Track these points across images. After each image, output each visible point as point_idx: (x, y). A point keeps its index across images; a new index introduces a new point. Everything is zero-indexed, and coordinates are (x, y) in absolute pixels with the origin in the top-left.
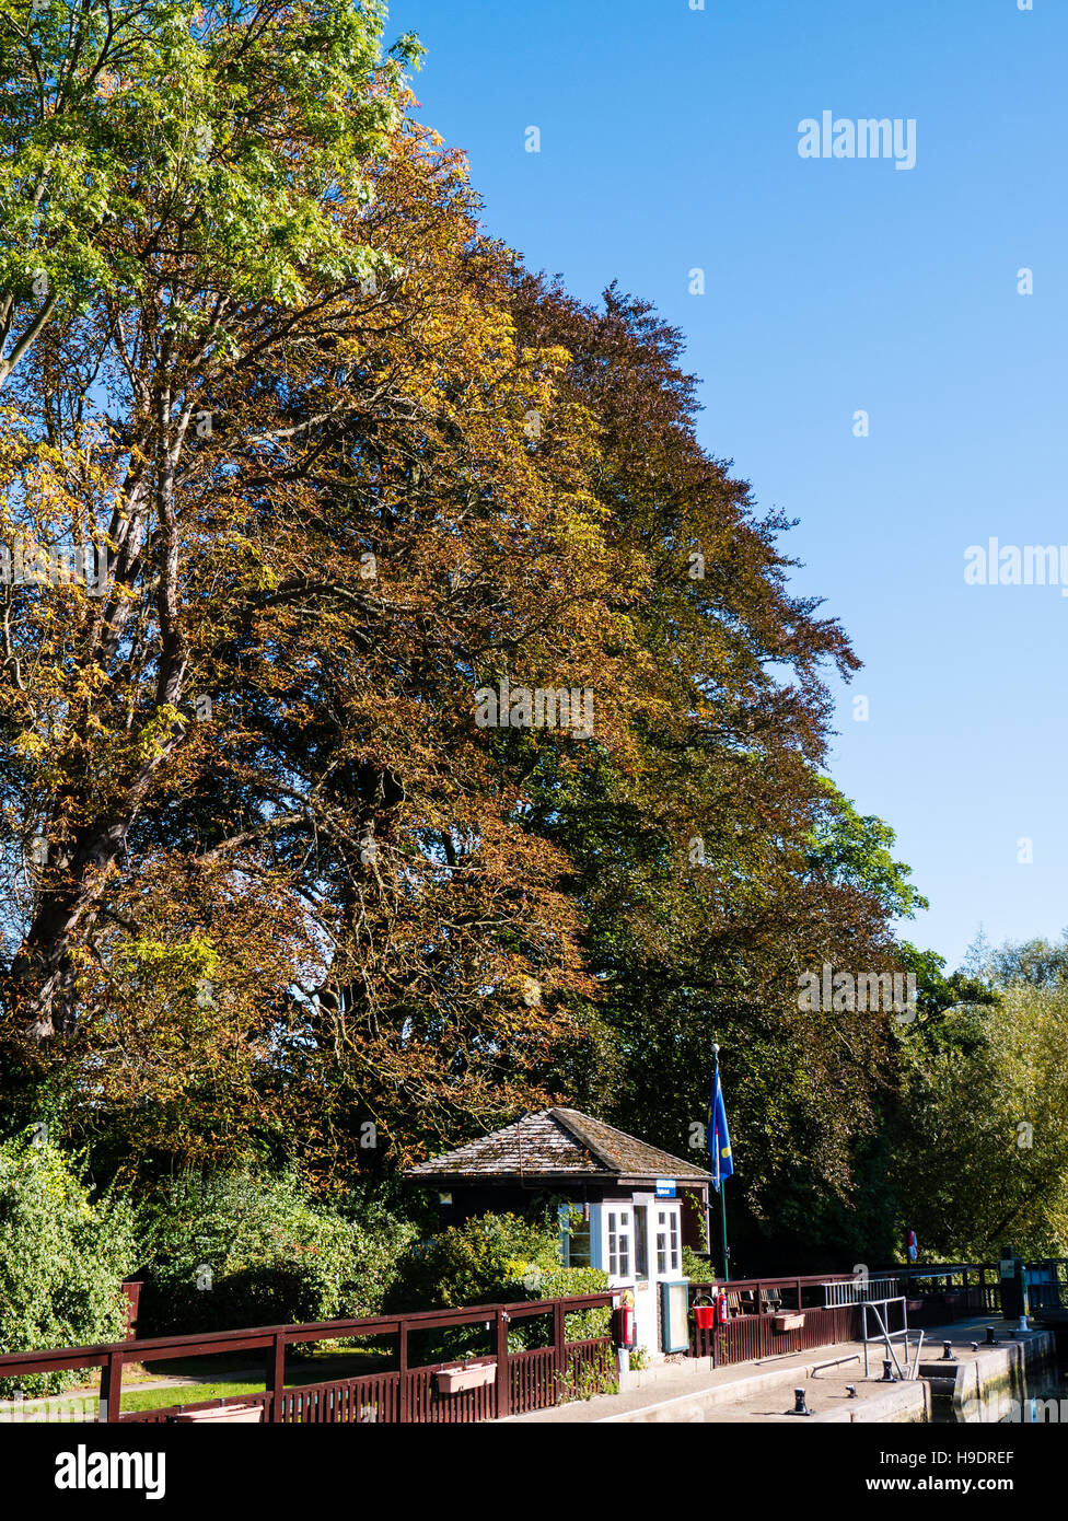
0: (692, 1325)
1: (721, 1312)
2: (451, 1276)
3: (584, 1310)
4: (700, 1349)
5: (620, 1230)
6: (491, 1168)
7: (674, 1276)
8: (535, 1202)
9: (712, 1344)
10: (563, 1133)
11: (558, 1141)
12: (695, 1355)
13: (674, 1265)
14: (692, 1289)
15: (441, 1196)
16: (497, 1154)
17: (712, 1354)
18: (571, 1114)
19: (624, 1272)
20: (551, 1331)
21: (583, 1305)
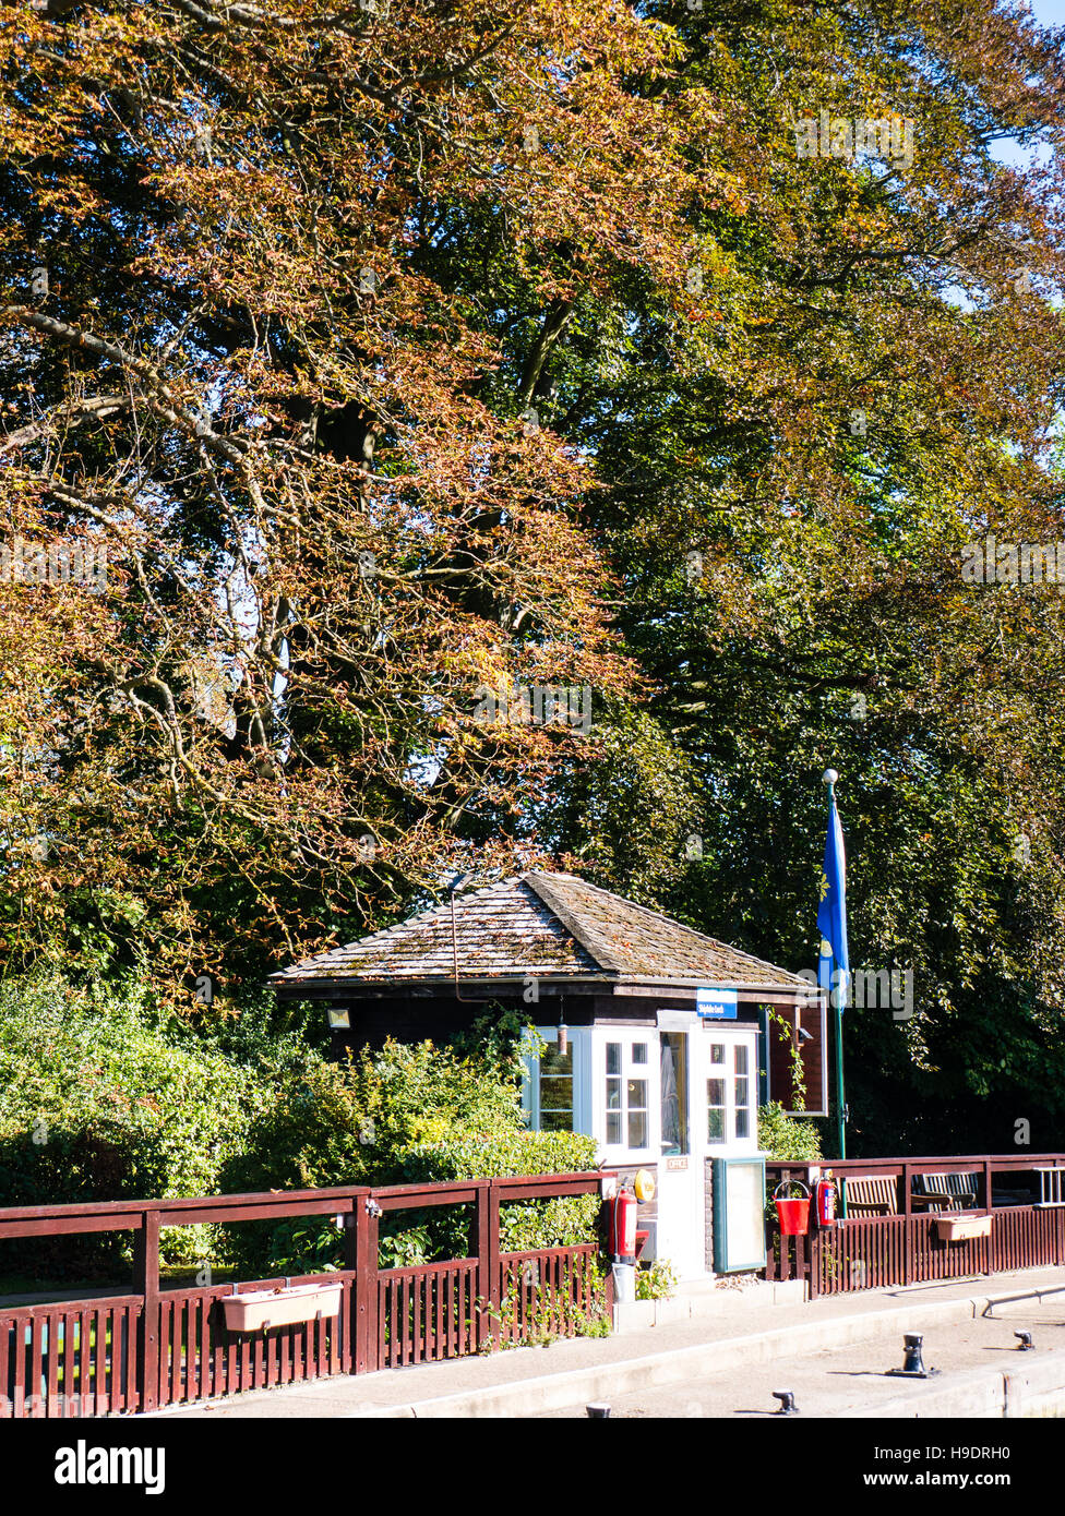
0: (772, 1228)
1: (823, 1208)
2: (321, 1143)
3: (545, 1200)
4: (786, 1269)
5: (629, 1070)
6: (412, 968)
7: (745, 1153)
8: (480, 1022)
9: (807, 1259)
10: (537, 912)
11: (529, 925)
12: (778, 1276)
13: (741, 1128)
14: (774, 1171)
15: (333, 1014)
16: (423, 946)
17: (808, 1276)
18: (564, 888)
19: (638, 1140)
20: (473, 1234)
21: (542, 1193)
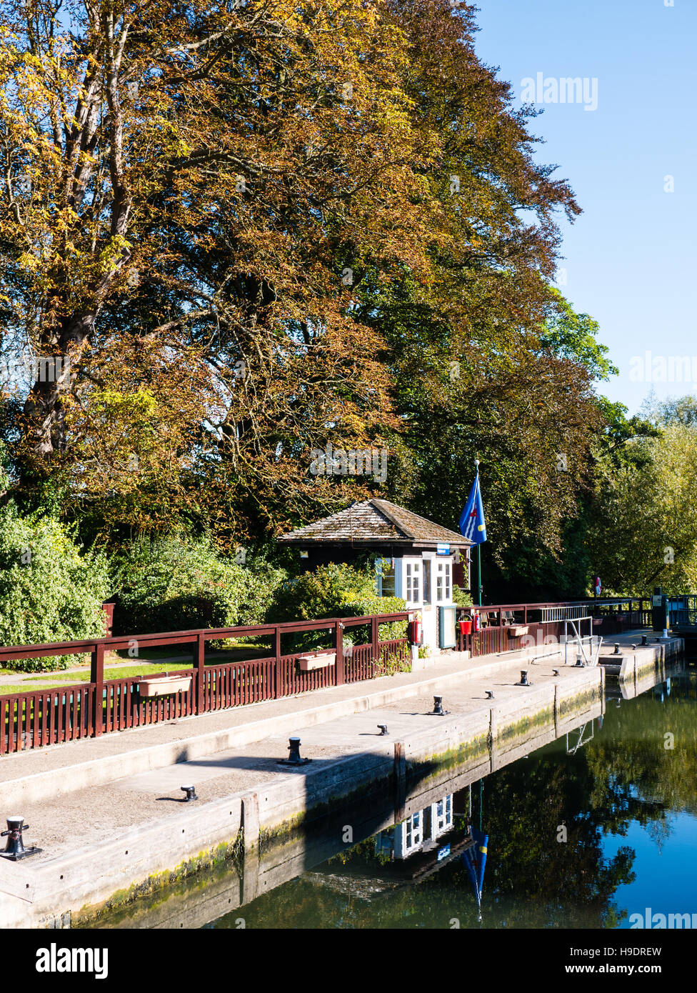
0: (458, 631)
1: (476, 624)
2: (308, 601)
3: (391, 623)
4: (462, 646)
5: (414, 574)
6: (333, 536)
7: (448, 603)
8: (361, 557)
9: (470, 643)
10: (378, 515)
11: (375, 520)
12: (459, 650)
13: (448, 596)
14: (459, 611)
15: (301, 553)
16: (337, 527)
17: (470, 650)
18: (384, 504)
19: (416, 599)
20: (370, 635)
21: (390, 619)
